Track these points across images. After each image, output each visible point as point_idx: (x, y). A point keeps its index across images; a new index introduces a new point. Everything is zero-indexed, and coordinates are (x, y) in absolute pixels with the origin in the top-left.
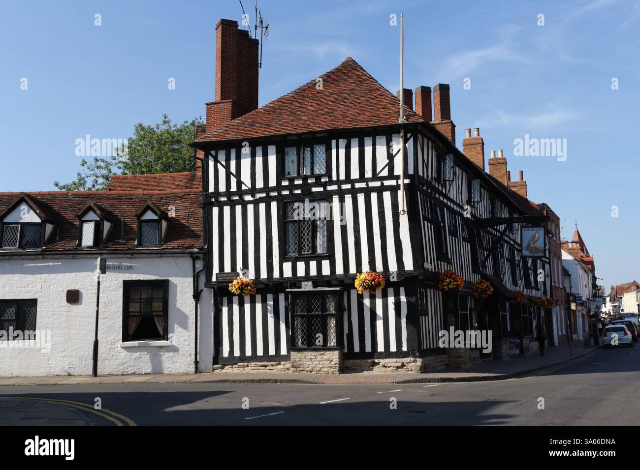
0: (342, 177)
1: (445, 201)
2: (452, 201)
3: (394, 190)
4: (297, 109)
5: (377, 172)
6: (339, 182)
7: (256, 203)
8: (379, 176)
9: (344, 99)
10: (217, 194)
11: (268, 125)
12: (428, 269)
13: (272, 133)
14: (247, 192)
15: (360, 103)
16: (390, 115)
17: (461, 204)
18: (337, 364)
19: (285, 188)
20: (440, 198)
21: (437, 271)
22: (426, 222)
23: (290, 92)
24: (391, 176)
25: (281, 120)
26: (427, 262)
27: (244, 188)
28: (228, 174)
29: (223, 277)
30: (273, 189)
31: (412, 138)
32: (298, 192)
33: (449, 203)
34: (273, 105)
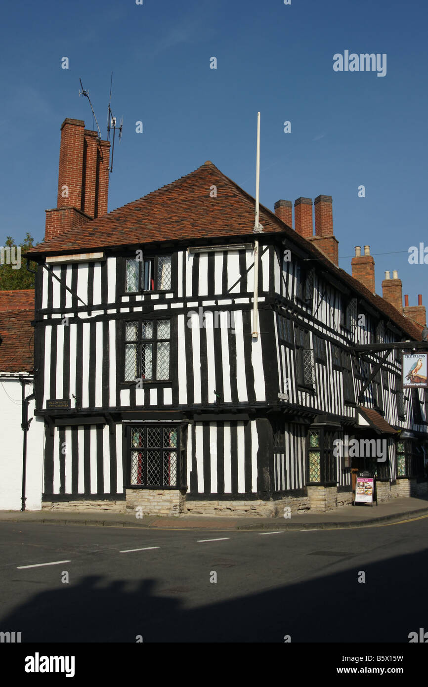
0: (189, 294)
1: (311, 323)
2: (320, 324)
3: (246, 309)
4: (143, 216)
5: (228, 289)
6: (185, 300)
7: (93, 322)
8: (230, 293)
9: (196, 206)
10: (50, 310)
11: (109, 235)
12: (283, 400)
13: (113, 244)
14: (82, 309)
15: (213, 211)
16: (244, 224)
17: (332, 327)
18: (177, 505)
19: (125, 305)
20: (303, 320)
21: (295, 402)
22: (283, 347)
23: (139, 199)
24: (244, 293)
25: (124, 228)
26: (283, 392)
27: (80, 304)
28: (64, 288)
29: (55, 405)
30: (112, 306)
31: (268, 251)
32: (139, 309)
33: (316, 326)
34: (119, 212)
